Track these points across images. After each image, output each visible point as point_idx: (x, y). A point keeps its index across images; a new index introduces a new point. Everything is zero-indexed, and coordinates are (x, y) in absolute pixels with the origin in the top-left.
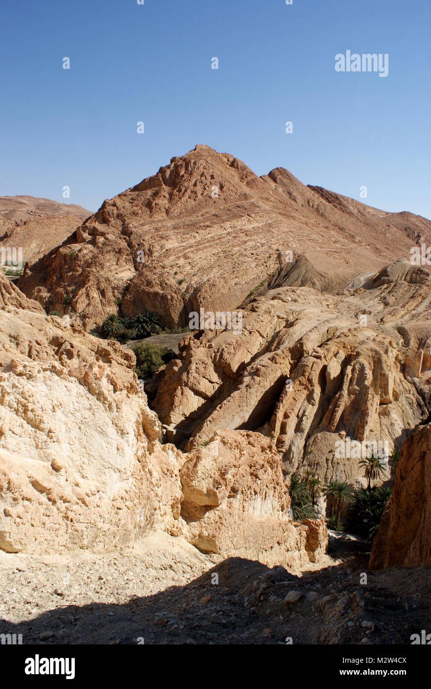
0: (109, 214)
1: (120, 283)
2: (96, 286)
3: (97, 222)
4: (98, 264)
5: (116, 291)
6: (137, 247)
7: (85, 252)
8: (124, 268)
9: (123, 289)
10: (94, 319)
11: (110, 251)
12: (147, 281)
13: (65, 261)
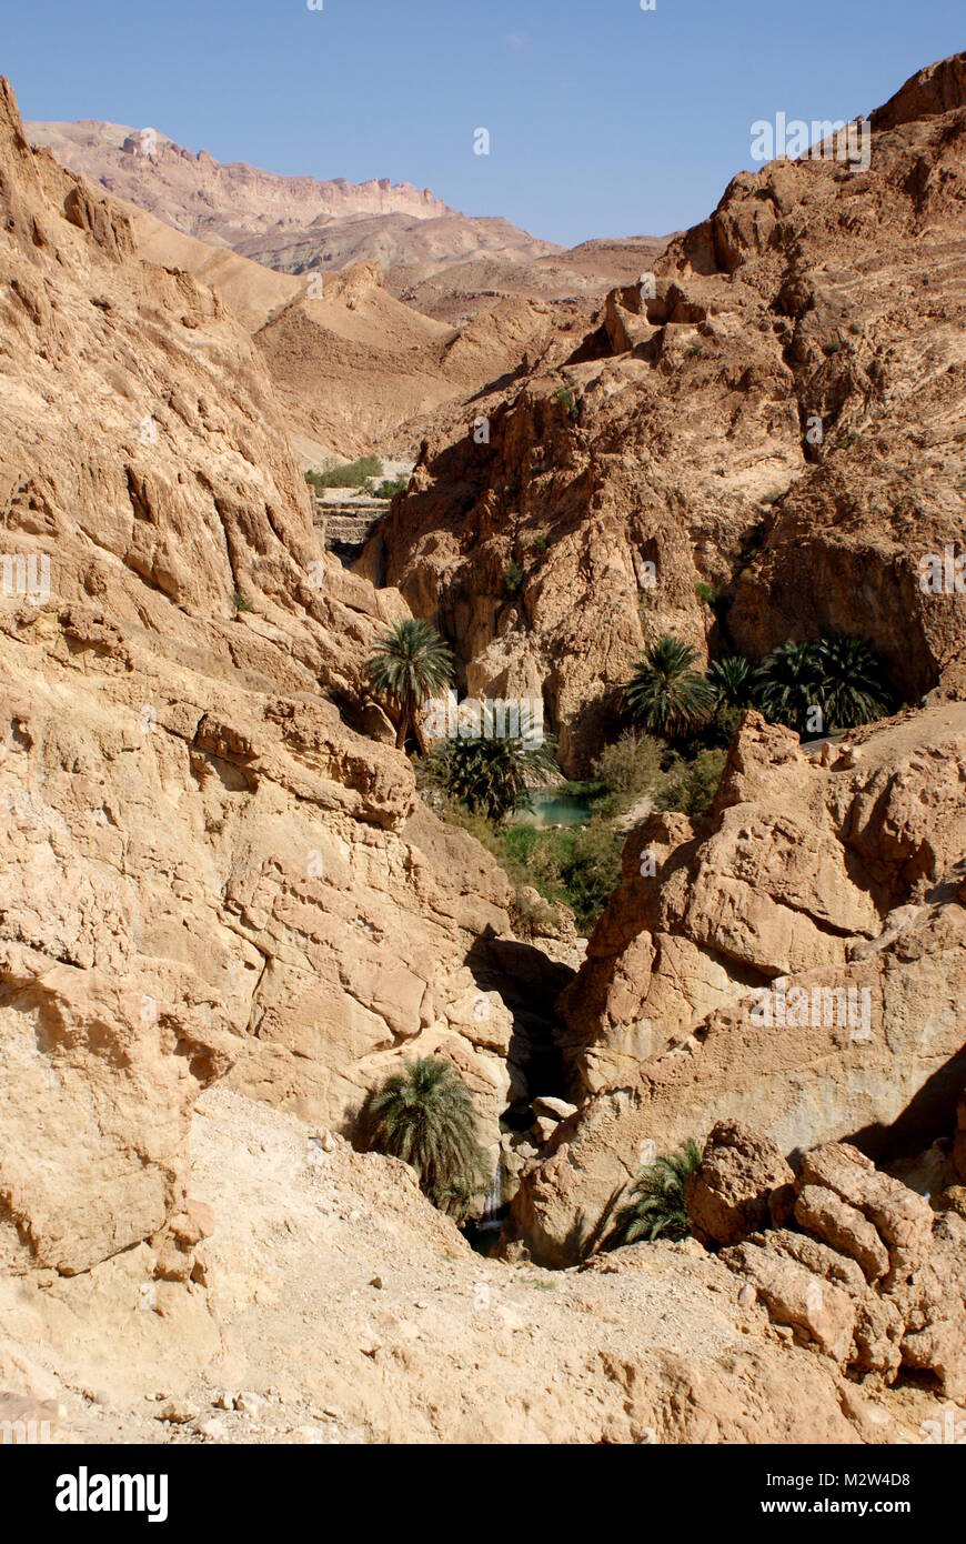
0: (737, 233)
1: (730, 512)
2: (623, 526)
3: (688, 270)
4: (648, 435)
5: (710, 546)
6: (822, 358)
7: (612, 387)
8: (757, 451)
9: (742, 540)
10: (596, 658)
11: (706, 381)
12: (838, 501)
13: (539, 430)
